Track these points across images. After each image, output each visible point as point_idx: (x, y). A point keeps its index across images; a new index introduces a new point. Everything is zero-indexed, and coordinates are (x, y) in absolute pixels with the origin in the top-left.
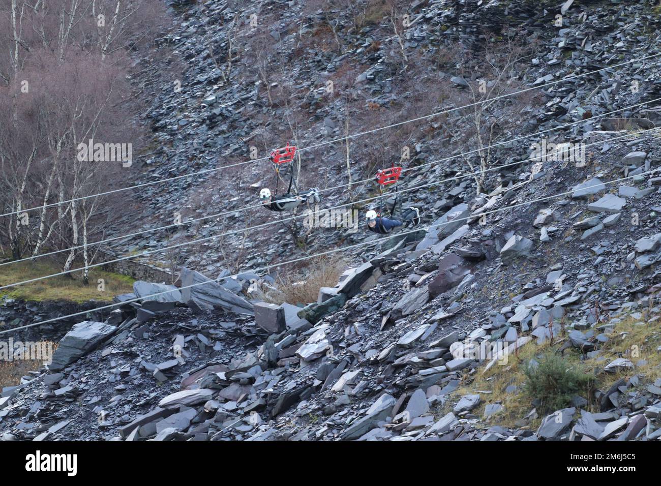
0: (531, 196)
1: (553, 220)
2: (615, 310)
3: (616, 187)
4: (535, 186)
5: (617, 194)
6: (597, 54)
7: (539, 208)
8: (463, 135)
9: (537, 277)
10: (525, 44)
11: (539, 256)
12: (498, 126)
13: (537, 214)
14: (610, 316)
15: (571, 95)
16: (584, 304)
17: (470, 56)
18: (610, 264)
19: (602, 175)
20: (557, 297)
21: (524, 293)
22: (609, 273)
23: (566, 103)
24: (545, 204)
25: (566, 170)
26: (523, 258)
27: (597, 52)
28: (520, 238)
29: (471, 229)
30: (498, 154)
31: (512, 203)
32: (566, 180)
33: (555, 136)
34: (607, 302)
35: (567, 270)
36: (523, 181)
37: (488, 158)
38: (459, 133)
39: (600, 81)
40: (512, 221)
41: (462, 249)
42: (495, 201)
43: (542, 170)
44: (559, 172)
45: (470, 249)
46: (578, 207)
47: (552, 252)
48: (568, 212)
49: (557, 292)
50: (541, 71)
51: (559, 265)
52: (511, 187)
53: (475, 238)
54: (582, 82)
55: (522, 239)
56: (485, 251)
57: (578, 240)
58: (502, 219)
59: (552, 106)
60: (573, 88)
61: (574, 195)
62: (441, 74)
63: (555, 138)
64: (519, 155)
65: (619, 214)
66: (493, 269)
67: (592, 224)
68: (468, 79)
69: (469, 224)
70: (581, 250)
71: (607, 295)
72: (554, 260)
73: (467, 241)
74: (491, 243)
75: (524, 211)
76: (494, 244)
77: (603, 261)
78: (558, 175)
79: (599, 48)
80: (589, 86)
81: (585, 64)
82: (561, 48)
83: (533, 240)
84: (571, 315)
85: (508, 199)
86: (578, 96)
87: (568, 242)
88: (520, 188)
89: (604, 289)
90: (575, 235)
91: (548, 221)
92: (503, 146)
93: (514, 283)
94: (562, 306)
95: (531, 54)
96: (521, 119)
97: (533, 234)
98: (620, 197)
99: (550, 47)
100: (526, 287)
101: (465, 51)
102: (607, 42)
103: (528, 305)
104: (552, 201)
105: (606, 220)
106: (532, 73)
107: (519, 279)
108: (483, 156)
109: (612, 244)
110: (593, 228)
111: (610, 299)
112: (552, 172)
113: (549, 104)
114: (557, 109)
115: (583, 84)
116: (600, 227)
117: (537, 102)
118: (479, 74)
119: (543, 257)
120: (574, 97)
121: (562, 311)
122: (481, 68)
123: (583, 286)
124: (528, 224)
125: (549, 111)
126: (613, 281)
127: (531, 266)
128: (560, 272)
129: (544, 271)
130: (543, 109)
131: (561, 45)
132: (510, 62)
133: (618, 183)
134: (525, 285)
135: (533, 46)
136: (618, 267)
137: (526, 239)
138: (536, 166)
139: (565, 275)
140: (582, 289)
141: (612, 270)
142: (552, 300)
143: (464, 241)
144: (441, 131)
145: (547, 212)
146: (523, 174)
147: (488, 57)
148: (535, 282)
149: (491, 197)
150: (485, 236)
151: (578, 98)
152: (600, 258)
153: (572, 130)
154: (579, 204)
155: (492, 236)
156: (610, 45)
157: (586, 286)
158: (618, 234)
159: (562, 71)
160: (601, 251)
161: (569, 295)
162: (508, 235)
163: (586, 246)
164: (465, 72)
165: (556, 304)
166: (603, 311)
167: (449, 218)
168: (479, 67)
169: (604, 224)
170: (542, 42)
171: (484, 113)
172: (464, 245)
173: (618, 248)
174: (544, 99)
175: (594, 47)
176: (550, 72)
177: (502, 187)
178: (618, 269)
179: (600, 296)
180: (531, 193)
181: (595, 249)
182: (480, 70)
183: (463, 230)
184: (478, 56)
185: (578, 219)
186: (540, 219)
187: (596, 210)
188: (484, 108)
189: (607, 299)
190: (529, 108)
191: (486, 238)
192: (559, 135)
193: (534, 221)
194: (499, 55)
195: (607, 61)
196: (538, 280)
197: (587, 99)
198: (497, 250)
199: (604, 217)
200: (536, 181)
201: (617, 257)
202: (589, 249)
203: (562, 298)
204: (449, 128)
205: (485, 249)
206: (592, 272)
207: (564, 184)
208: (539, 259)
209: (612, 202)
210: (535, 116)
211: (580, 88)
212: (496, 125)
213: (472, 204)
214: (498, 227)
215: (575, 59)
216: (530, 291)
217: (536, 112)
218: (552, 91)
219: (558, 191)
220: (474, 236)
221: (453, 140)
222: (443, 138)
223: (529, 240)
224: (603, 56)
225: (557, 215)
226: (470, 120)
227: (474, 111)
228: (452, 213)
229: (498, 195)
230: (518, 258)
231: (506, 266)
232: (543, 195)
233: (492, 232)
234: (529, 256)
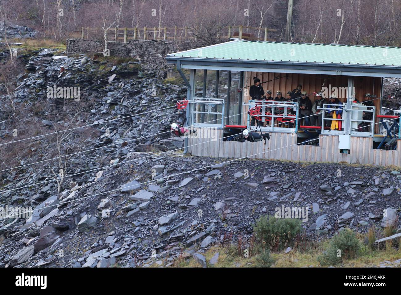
0: (96, 191)
1: (109, 205)
2: (146, 259)
3: (147, 186)
4: (98, 185)
5: (147, 190)
6: (130, 107)
7: (101, 198)
8: (50, 155)
9: (100, 240)
10: (87, 100)
11: (101, 227)
12: (71, 150)
13: (100, 202)
14: (143, 263)
15: (115, 131)
16: (128, 256)
17: (54, 108)
18: (143, 231)
19: (138, 179)
20: (112, 251)
21: (92, 249)
22: (143, 237)
23: (112, 136)
24: (105, 196)
25: (117, 176)
26: (91, 228)
27: (130, 106)
28: (90, 216)
29: (60, 211)
30: (71, 167)
31: (85, 195)
32: (117, 181)
33: (106, 156)
34: (142, 254)
35: (118, 236)
36: (91, 182)
37: (65, 169)
38: (47, 154)
39: (132, 123)
40: (85, 206)
41: (54, 223)
42: (74, 194)
43: (102, 175)
44: (113, 177)
45: (59, 223)
46: (124, 198)
47: (109, 224)
48: (118, 200)
49: (112, 249)
50: (97, 117)
51: (113, 232)
52: (84, 186)
53: (63, 216)
54: (122, 124)
55: (91, 217)
56: (68, 224)
57: (125, 218)
58: (79, 205)
59: (104, 138)
60: (116, 127)
61: (122, 191)
62: (36, 119)
63: (105, 157)
64: (84, 167)
65: (149, 201)
66: (73, 235)
67: (132, 208)
68: (53, 122)
69: (59, 208)
70: (126, 223)
71: (141, 250)
72: (110, 229)
73: (58, 218)
74: (72, 219)
75: (92, 200)
76: (74, 220)
77: (139, 230)
78: (112, 178)
79: (132, 104)
80: (125, 126)
81: (123, 113)
82: (109, 104)
83: (97, 217)
84: (120, 262)
85: (82, 193)
86: (119, 132)
87: (118, 219)
88: (90, 186)
89: (140, 247)
90: (122, 215)
91: (107, 206)
92: (74, 162)
93: (86, 243)
94: (115, 257)
95: (91, 107)
96: (85, 146)
97: (97, 214)
98: (149, 192)
99: (102, 103)
100: (93, 246)
101: (51, 104)
102: (136, 100)
103: (94, 257)
104: (109, 194)
105: (141, 206)
106: (91, 118)
107: (89, 241)
108: (62, 168)
109: (145, 220)
110: (133, 210)
111: (143, 253)
112: (109, 177)
113: (102, 137)
114: (106, 139)
115: (122, 125)
116: (137, 210)
117: (95, 135)
118: (59, 118)
119: (103, 227)
120: (116, 133)
121: (114, 260)
122: (61, 115)
123: (127, 245)
124: (94, 208)
125: (102, 141)
126: (145, 242)
127: (96, 233)
128: (114, 236)
129: (104, 236)
130: (98, 140)
131: (109, 101)
132: (79, 111)
133: (148, 183)
134: (92, 244)
135: (92, 102)
136: (148, 233)
137: (93, 217)
138: (99, 173)
139: (116, 239)
140: (127, 247)
141: (145, 236)
142: (109, 253)
143: (55, 218)
144: (36, 153)
145: (106, 201)
146: (91, 178)
147: (64, 108)
148: (99, 243)
149: (72, 192)
150: (68, 215)
151: (119, 134)
152: (138, 228)
153: (115, 153)
154: (125, 196)
155: (72, 215)
156: (138, 102)
157: (129, 245)
158: (148, 213)
159: (109, 117)
160: (138, 224)
161: (119, 250)
162: (82, 215)
163: (129, 221)
164: (51, 117)
165: (111, 256)
166: (139, 260)
167: (46, 204)
168: (59, 114)
169: (140, 208)
170: (96, 100)
171: (62, 142)
172: (56, 220)
173: (148, 222)
174: (99, 134)
175: (128, 103)
176: (102, 117)
177: (79, 185)
178: (148, 235)
179: (137, 251)
180: (96, 189)
181: (135, 223)
182: (60, 116)
183: (55, 212)
184: (59, 107)
185: (124, 205)
186: (102, 205)
187: (135, 199)
188: (63, 139)
189: (142, 253)
190: (89, 139)
191: (69, 217)
192: (108, 155)
193: (98, 206)
194: (71, 107)
195: (136, 111)
196: (100, 242)
197: (125, 134)
198: (76, 223)
199: (140, 204)
200: (99, 182)
201: (147, 227)
202: (131, 222)
203: (115, 252)
204: (41, 151)
205: (68, 223)
206: (133, 237)
207: (116, 184)
208: (101, 229)
209: (145, 195)
210: (93, 144)
211: (120, 128)
212: (70, 149)
213: (60, 196)
214: (77, 210)
215: (117, 110)
216: (95, 248)
217: (94, 142)
218: (103, 129)
219: (112, 188)
220: (62, 215)
221: (44, 158)
222: (38, 157)
223: (95, 218)
224: (134, 109)
225: (112, 203)
226: (55, 146)
227: (56, 141)
228: (47, 202)
229: (76, 190)
230: (88, 228)
231: (81, 233)
232: (104, 190)
233: (73, 212)
234: (95, 227)
